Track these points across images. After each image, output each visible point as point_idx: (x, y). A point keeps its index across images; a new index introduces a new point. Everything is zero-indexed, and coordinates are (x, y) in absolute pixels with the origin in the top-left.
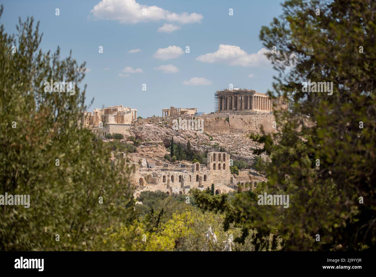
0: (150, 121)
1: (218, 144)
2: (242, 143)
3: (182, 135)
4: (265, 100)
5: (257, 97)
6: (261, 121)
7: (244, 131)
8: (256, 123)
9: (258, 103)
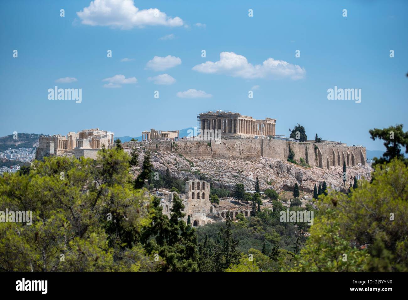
0: (127, 146)
1: (199, 171)
2: (225, 169)
3: (161, 161)
4: (250, 123)
5: (242, 120)
6: (245, 146)
7: (227, 156)
8: (240, 148)
9: (243, 127)
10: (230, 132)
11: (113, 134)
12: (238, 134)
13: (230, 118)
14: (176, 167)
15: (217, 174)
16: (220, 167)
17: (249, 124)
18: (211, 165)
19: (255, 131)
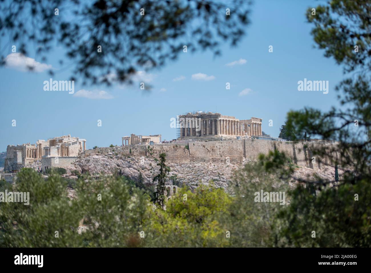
0: (99, 152)
1: (176, 176)
2: (204, 173)
3: (135, 166)
4: (233, 124)
5: (223, 120)
6: (226, 147)
7: (207, 159)
8: (221, 150)
9: (225, 127)
10: (211, 133)
11: (85, 140)
12: (220, 135)
13: (210, 119)
14: (151, 172)
15: (195, 178)
16: (199, 171)
17: (232, 125)
18: (189, 169)
19: (239, 131)
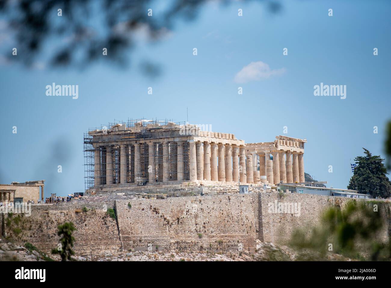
4: (230, 152)
5: (205, 143)
6: (213, 213)
7: (163, 244)
8: (198, 220)
9: (209, 161)
10: (173, 178)
12: (195, 181)
13: (171, 140)
17: (226, 155)
19: (245, 172)
